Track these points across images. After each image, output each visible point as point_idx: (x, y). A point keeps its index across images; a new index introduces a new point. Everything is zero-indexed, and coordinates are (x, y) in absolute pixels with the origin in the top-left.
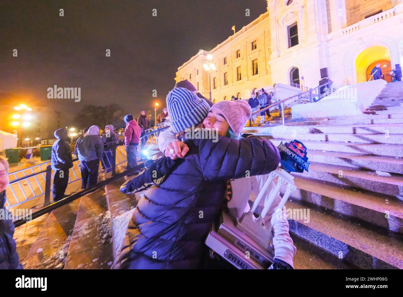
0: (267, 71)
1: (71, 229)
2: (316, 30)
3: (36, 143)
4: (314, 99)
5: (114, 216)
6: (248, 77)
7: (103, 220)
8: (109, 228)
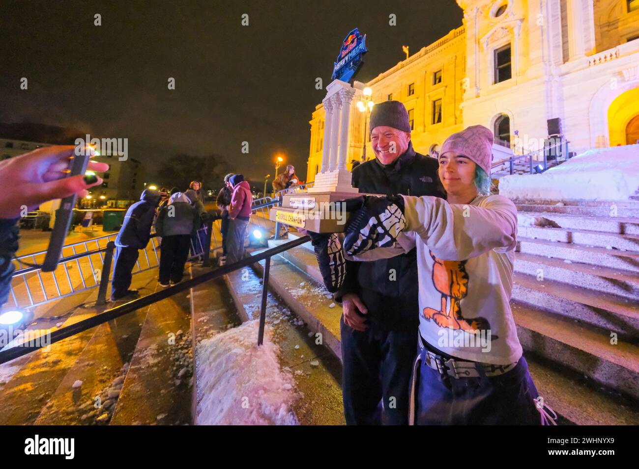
0: (456, 118)
1: (131, 352)
2: (543, 57)
3: (100, 204)
4: (536, 168)
5: (199, 338)
6: (425, 126)
7: (182, 343)
8: (190, 358)
